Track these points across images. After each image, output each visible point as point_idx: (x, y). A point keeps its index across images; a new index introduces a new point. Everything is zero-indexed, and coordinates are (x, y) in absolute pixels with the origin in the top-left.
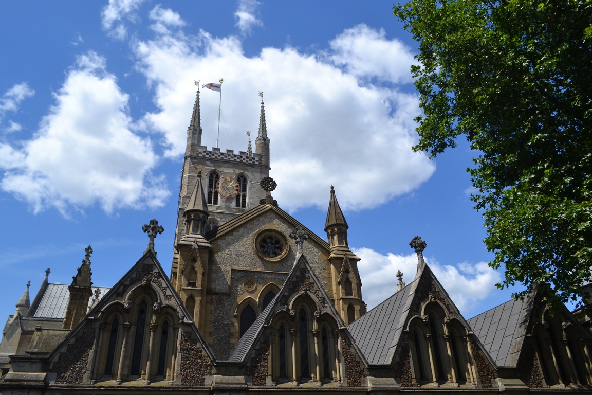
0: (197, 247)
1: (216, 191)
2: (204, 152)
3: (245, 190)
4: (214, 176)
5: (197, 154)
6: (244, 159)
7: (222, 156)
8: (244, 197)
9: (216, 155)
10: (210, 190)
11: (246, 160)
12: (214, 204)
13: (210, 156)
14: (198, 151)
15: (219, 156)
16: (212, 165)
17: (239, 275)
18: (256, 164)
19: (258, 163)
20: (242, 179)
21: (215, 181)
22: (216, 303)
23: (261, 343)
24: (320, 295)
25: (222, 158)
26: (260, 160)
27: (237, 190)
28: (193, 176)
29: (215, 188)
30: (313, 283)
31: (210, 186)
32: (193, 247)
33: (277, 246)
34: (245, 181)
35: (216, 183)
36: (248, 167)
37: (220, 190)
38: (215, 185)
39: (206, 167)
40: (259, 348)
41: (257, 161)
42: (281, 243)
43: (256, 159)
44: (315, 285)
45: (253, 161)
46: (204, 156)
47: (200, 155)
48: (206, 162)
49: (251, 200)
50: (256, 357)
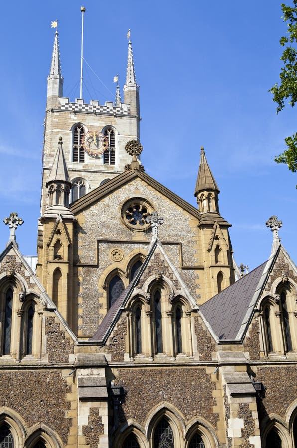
0: (61, 220)
1: (82, 147)
2: (66, 104)
3: (112, 144)
4: (79, 130)
5: (60, 107)
6: (111, 110)
7: (86, 108)
8: (113, 152)
9: (81, 107)
10: (76, 147)
11: (114, 110)
12: (80, 161)
13: (73, 109)
14: (60, 103)
15: (83, 108)
16: (76, 118)
17: (105, 245)
18: (125, 115)
19: (126, 114)
20: (109, 133)
21: (81, 136)
22: (84, 275)
23: (119, 324)
24: (174, 279)
25: (87, 110)
26: (129, 110)
27: (105, 146)
28: (56, 132)
29: (80, 144)
30: (168, 267)
31: (75, 142)
32: (57, 220)
33: (144, 214)
34: (112, 134)
35: (81, 138)
36: (115, 119)
37: (86, 146)
38: (80, 141)
39: (69, 121)
40: (117, 329)
41: (125, 112)
42: (148, 211)
43: (124, 110)
44: (169, 269)
45: (121, 111)
46: (67, 108)
47: (62, 108)
48: (70, 115)
49: (120, 156)
50: (114, 337)
